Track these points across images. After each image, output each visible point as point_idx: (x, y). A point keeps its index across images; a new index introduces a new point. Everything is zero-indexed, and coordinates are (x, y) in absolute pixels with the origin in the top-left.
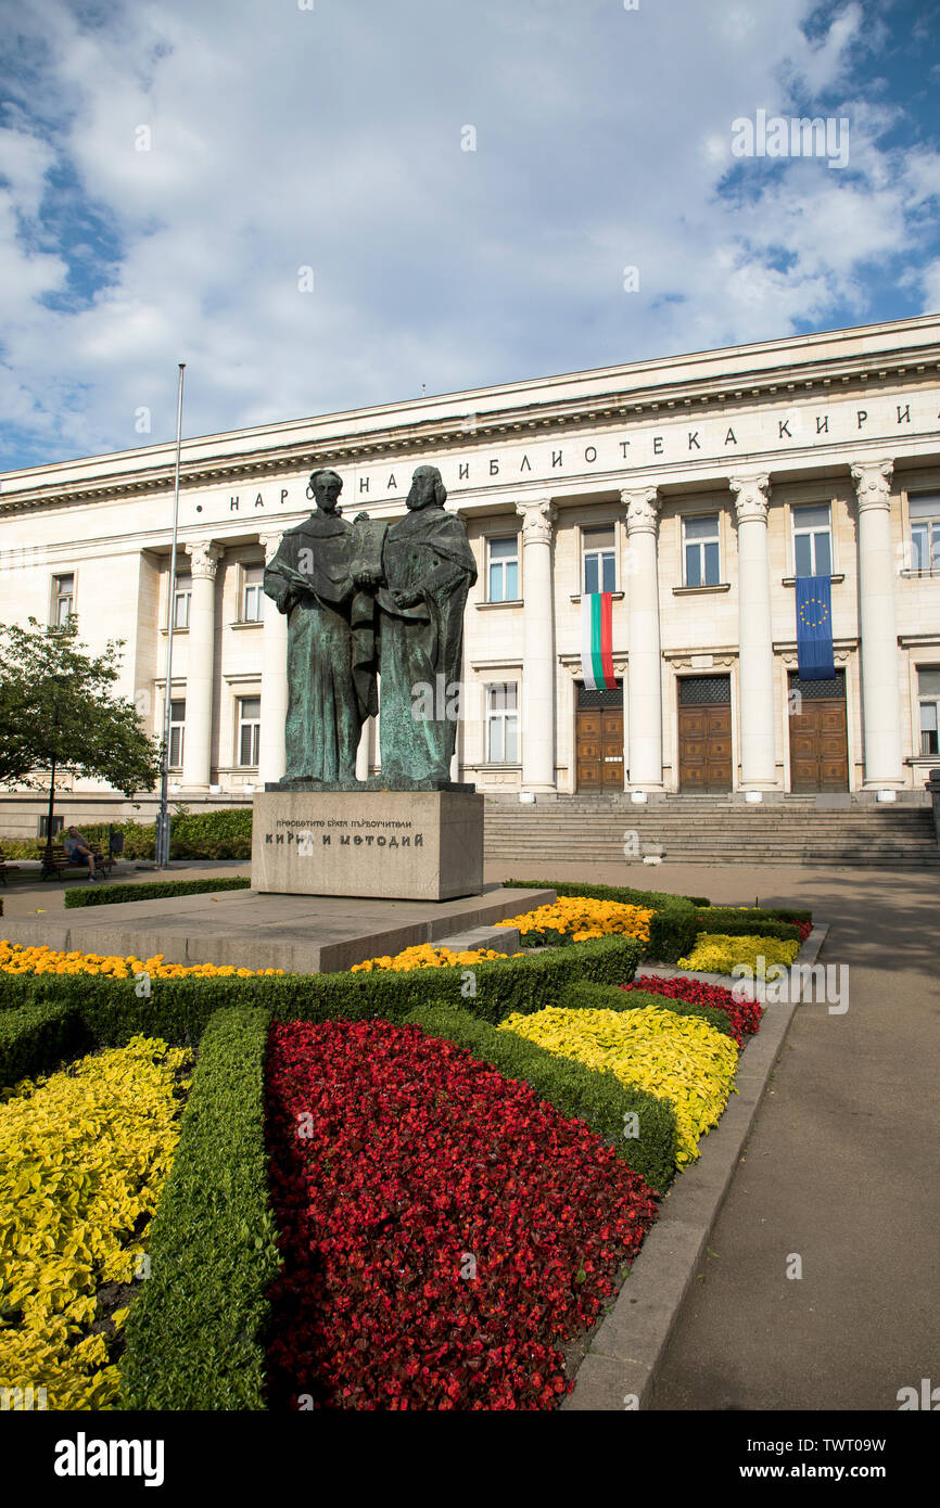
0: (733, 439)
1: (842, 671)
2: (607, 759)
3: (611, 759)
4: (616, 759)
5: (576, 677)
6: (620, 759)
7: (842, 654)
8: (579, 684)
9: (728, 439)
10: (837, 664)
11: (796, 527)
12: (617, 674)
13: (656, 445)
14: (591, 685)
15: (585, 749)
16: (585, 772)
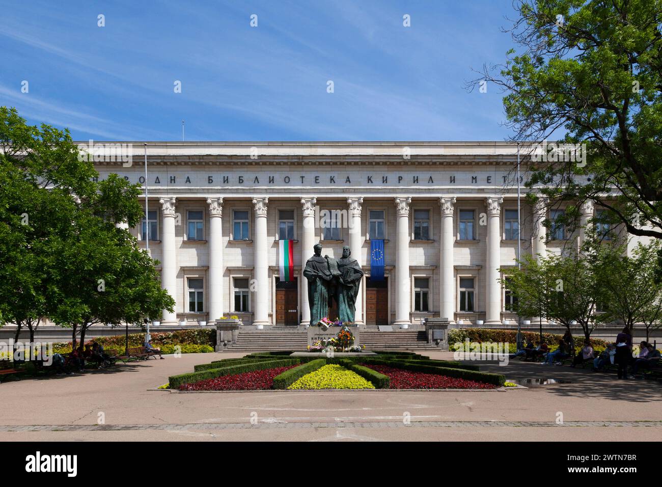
0: (349, 181)
1: (387, 278)
2: (289, 311)
3: (291, 311)
4: (293, 311)
5: (277, 276)
6: (295, 311)
7: (387, 272)
8: (277, 279)
9: (347, 181)
10: (385, 275)
11: (370, 219)
12: (295, 276)
13: (316, 179)
14: (282, 279)
15: (280, 307)
16: (280, 316)
